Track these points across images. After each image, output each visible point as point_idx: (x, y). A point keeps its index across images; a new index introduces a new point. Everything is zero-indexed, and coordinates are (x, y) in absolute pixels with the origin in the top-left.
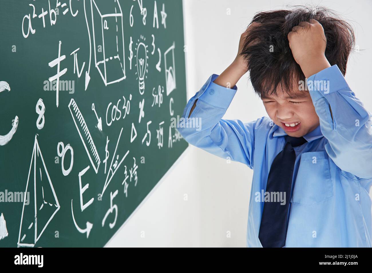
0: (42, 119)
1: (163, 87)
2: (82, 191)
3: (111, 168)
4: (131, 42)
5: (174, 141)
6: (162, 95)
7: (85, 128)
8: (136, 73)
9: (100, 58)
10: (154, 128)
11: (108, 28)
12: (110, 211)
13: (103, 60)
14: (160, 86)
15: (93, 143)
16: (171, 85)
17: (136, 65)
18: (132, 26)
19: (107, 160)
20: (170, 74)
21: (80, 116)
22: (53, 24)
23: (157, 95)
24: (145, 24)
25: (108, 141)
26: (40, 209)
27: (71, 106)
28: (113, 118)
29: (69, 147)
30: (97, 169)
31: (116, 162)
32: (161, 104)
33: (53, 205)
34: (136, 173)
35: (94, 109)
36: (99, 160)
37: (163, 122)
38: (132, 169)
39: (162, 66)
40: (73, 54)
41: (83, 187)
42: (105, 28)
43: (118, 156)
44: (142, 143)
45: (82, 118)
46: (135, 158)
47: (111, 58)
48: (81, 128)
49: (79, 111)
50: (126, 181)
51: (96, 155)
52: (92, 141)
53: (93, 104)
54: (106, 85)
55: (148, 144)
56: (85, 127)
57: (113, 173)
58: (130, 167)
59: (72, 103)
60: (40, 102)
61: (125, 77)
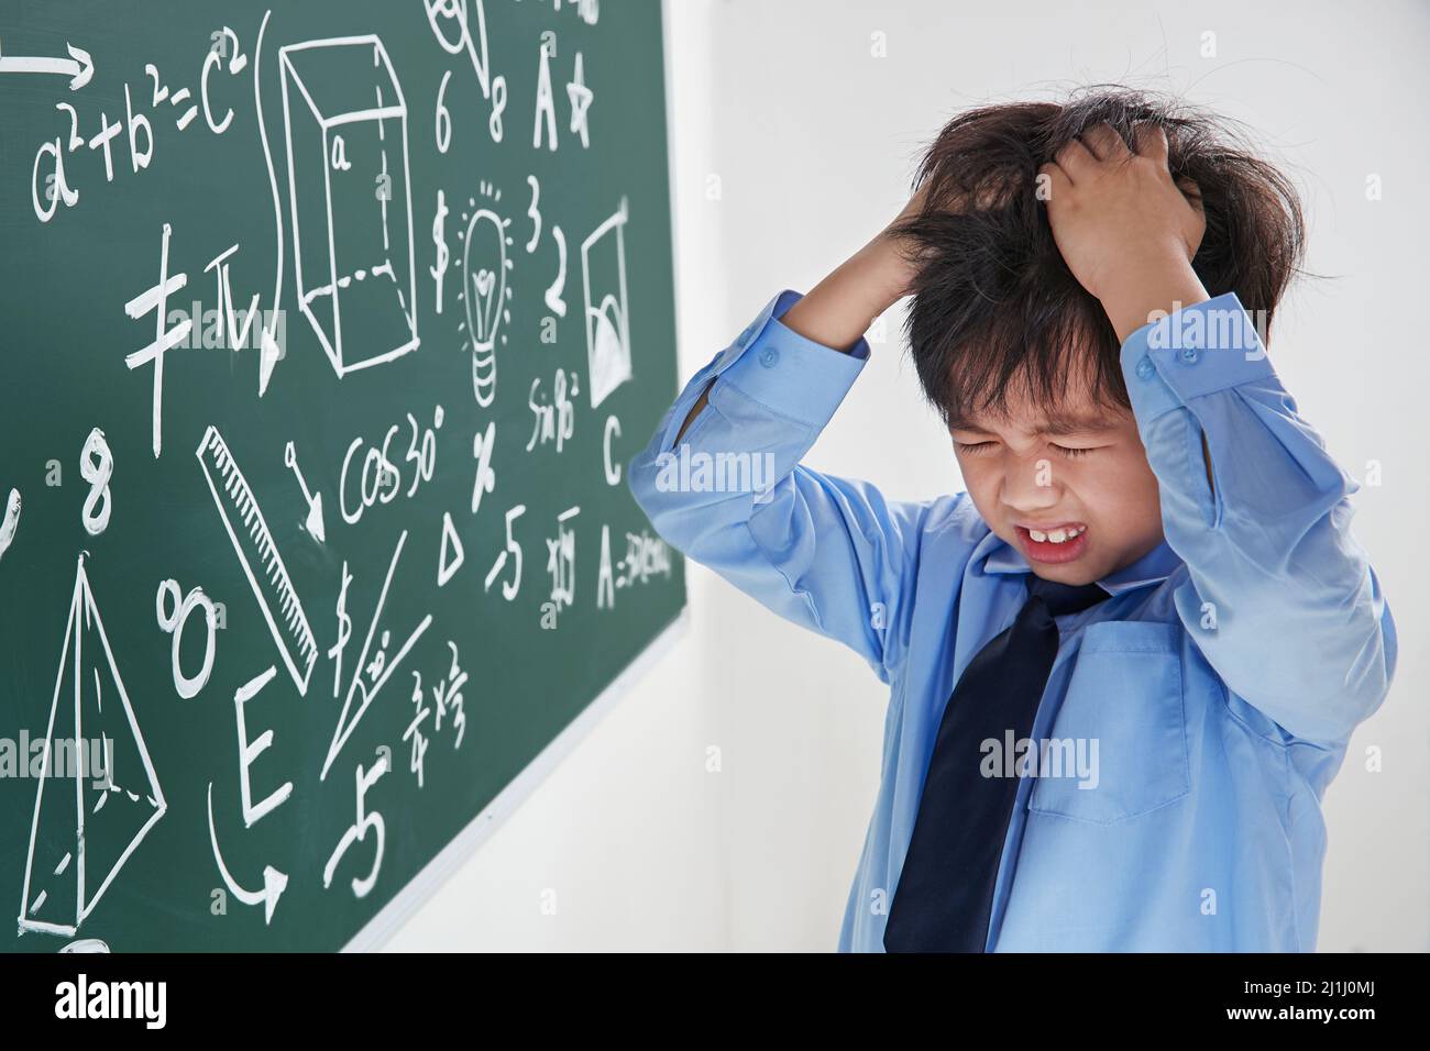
0: (101, 500)
1: (574, 376)
2: (248, 754)
3: (361, 677)
4: (443, 211)
5: (621, 581)
6: (569, 405)
7: (257, 531)
8: (462, 326)
9: (317, 276)
10: (535, 534)
11: (346, 166)
12: (356, 832)
13: (330, 283)
14: (560, 373)
15: (289, 586)
16: (610, 364)
17: (461, 296)
18: (443, 149)
19: (345, 650)
20: (604, 323)
21: (242, 487)
22: (140, 167)
23: (551, 408)
24: (497, 137)
25: (346, 581)
26: (96, 809)
27: (209, 454)
28: (369, 496)
29: (197, 597)
30: (304, 680)
31: (381, 655)
32: (564, 440)
33: (143, 800)
34: (459, 699)
35: (292, 463)
36: (314, 647)
37: (575, 511)
38: (443, 683)
39: (571, 295)
40: (215, 267)
41: (250, 741)
42: (336, 166)
43: (387, 634)
44: (486, 590)
45: (246, 496)
46: (456, 643)
47: (360, 275)
48: (243, 532)
49: (237, 471)
50: (421, 727)
51: (302, 628)
52: (286, 578)
53: (290, 445)
54: (340, 375)
55: (510, 593)
56: (260, 526)
57: (368, 695)
58: (436, 674)
59: (210, 442)
60: (96, 441)
61: (414, 344)
